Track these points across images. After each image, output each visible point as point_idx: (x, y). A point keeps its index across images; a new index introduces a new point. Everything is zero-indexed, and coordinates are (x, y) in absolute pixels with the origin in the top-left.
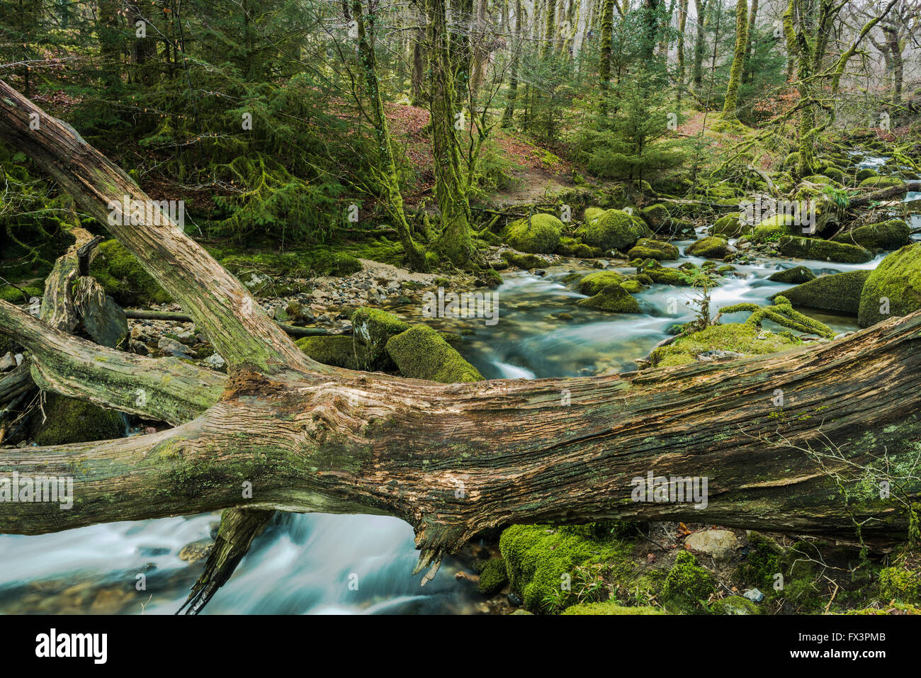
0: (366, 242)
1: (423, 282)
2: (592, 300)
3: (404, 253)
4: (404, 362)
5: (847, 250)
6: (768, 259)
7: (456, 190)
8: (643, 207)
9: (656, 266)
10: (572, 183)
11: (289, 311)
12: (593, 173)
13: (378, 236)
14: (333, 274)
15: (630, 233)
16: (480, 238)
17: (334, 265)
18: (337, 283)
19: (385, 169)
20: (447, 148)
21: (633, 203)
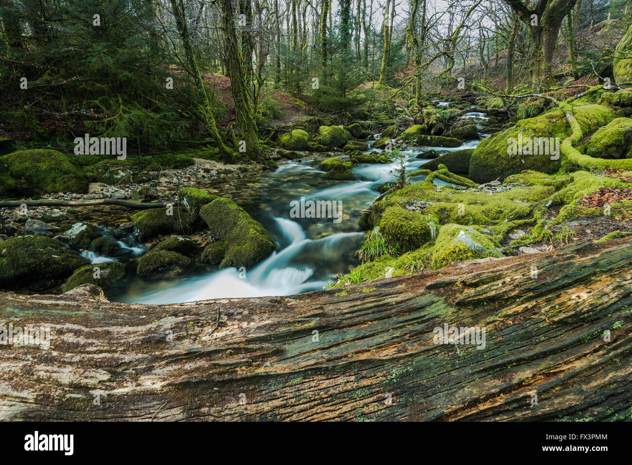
0: (198, 148)
1: (232, 169)
2: (328, 174)
3: (220, 153)
4: (212, 222)
5: (450, 141)
6: (413, 147)
7: (248, 116)
8: (348, 125)
9: (359, 154)
10: (312, 115)
11: (140, 193)
12: (321, 110)
13: (205, 145)
14: (176, 168)
15: (343, 138)
16: (265, 144)
17: (176, 162)
18: (178, 173)
19: (202, 103)
20: (241, 91)
21: (343, 123)
